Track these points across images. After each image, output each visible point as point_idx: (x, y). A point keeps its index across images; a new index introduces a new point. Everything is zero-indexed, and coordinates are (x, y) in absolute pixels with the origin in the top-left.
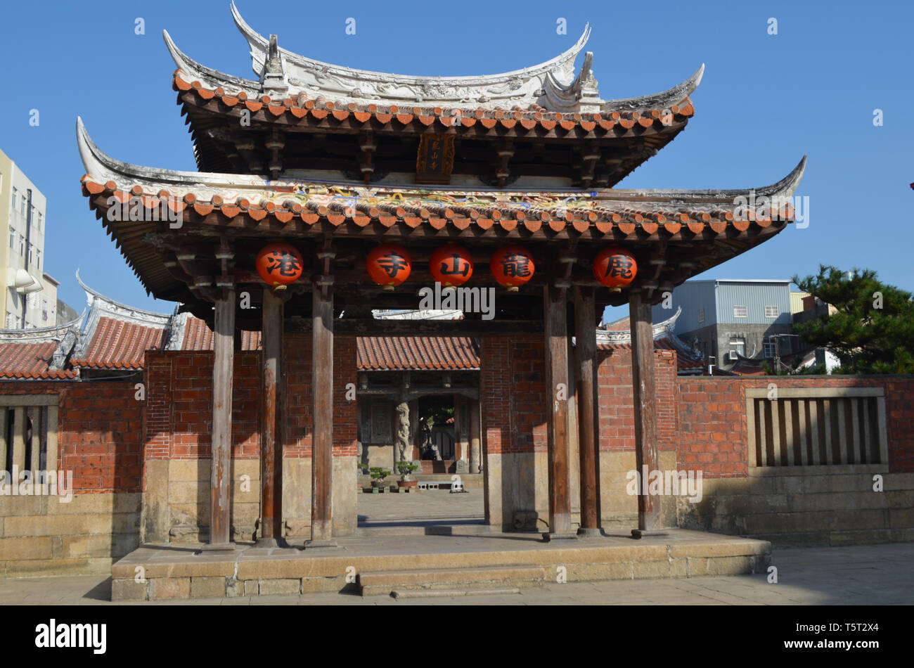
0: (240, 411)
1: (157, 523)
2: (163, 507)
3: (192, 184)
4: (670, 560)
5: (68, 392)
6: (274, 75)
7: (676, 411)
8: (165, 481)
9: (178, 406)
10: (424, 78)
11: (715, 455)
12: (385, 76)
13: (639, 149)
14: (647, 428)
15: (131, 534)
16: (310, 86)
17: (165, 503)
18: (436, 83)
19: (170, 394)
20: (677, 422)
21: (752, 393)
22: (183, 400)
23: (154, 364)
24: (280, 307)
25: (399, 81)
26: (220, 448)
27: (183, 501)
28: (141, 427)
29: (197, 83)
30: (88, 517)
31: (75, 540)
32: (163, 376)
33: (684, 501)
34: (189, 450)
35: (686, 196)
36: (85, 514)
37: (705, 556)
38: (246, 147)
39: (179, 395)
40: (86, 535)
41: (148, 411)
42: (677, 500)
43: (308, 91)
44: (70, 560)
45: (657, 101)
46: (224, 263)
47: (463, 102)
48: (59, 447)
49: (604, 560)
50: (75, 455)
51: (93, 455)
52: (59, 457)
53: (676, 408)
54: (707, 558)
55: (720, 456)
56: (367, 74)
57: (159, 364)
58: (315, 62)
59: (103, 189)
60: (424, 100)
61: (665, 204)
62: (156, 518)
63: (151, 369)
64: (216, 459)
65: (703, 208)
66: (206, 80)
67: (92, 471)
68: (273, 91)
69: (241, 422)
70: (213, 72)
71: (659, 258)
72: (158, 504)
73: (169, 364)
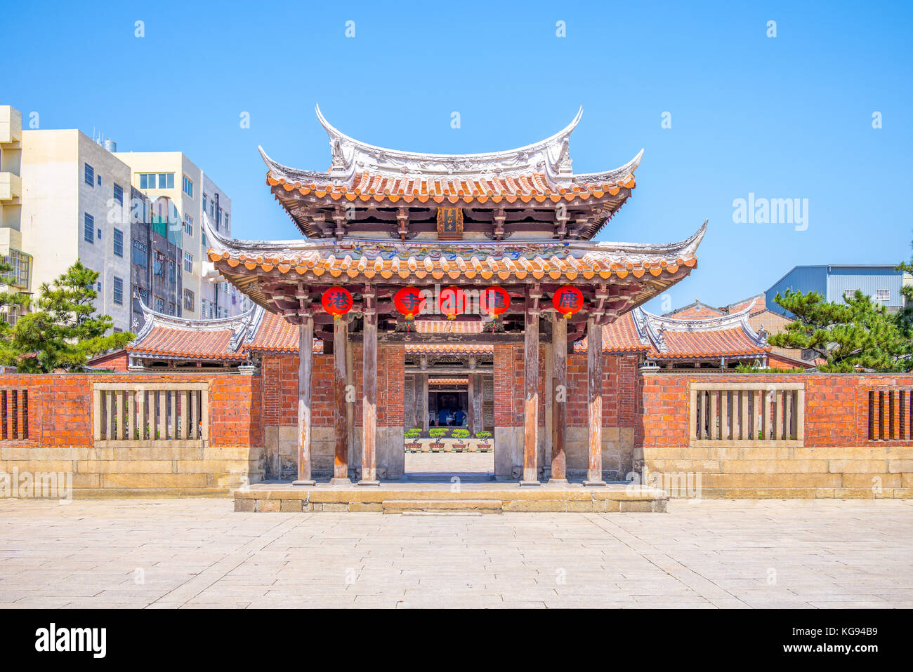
0: (325, 395)
1: (272, 467)
2: (276, 457)
3: (281, 249)
4: (593, 500)
5: (214, 381)
6: (338, 167)
7: (636, 399)
8: (277, 441)
9: (284, 392)
10: (453, 156)
11: (664, 430)
12: (424, 155)
13: (598, 212)
14: (594, 413)
15: (256, 473)
16: (372, 165)
17: (277, 455)
18: (462, 160)
19: (279, 383)
20: (636, 406)
21: (695, 387)
22: (287, 387)
23: (269, 363)
24: (345, 327)
25: (436, 159)
26: (304, 420)
27: (288, 454)
28: (261, 405)
29: (282, 180)
30: (229, 462)
31: (221, 476)
32: (274, 371)
33: (638, 463)
34: (292, 420)
35: (626, 248)
36: (227, 460)
37: (617, 498)
38: (320, 219)
39: (284, 384)
40: (228, 473)
41: (265, 395)
42: (634, 462)
43: (371, 170)
44: (218, 489)
45: (610, 177)
46: (301, 302)
47: (483, 173)
48: (209, 417)
49: (547, 499)
50: (219, 422)
51: (231, 422)
52: (210, 423)
53: (636, 397)
54: (619, 501)
55: (668, 432)
56: (413, 155)
57: (271, 363)
58: (375, 147)
59: (221, 258)
60: (454, 173)
61: (612, 253)
62: (272, 464)
63: (266, 366)
64: (301, 427)
65: (637, 257)
66: (289, 177)
67: (230, 433)
68: (337, 180)
69: (325, 402)
70: (293, 169)
71: (602, 293)
72: (273, 455)
73: (278, 363)
